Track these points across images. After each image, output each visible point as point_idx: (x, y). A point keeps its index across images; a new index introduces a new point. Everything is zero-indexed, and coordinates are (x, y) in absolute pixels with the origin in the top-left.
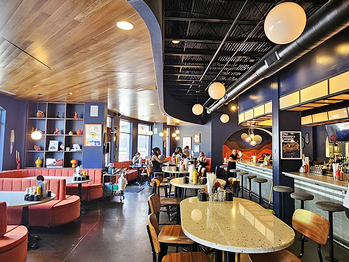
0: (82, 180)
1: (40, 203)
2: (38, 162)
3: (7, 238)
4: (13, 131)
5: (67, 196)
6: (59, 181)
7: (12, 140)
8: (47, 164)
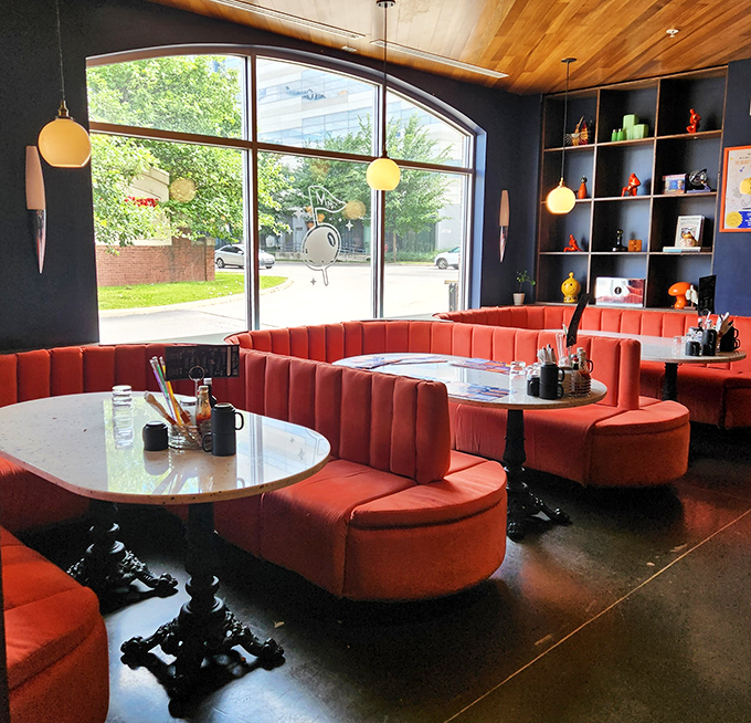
0: (704, 354)
1: (554, 407)
2: (568, 287)
3: (448, 487)
4: (505, 193)
5: (642, 400)
6: (619, 347)
7: (504, 220)
8: (597, 295)
